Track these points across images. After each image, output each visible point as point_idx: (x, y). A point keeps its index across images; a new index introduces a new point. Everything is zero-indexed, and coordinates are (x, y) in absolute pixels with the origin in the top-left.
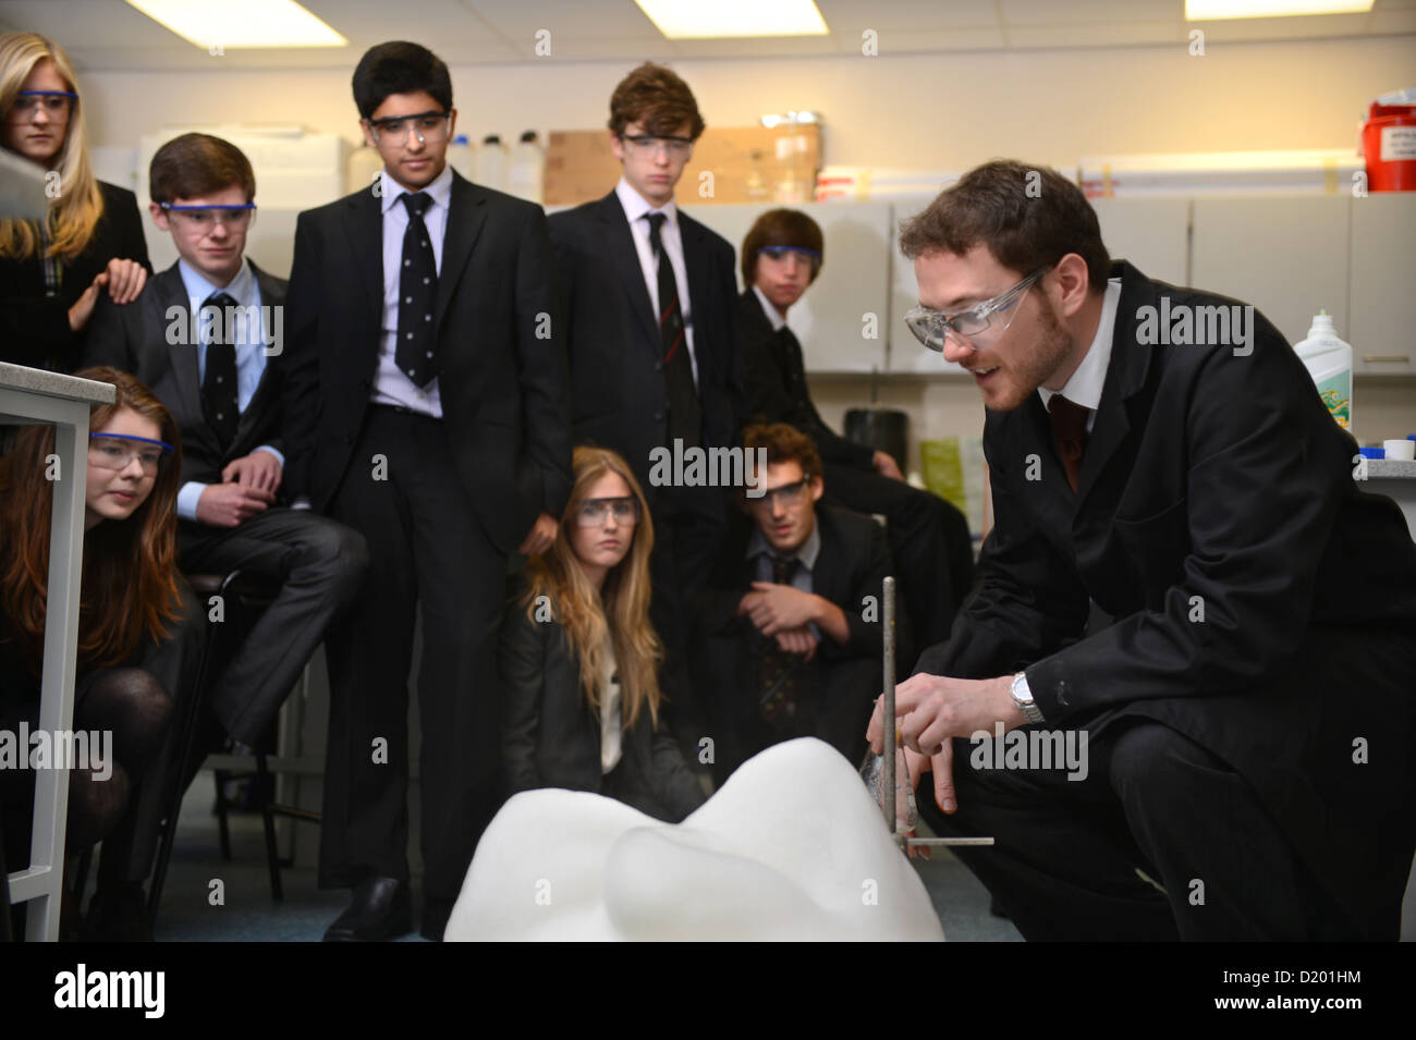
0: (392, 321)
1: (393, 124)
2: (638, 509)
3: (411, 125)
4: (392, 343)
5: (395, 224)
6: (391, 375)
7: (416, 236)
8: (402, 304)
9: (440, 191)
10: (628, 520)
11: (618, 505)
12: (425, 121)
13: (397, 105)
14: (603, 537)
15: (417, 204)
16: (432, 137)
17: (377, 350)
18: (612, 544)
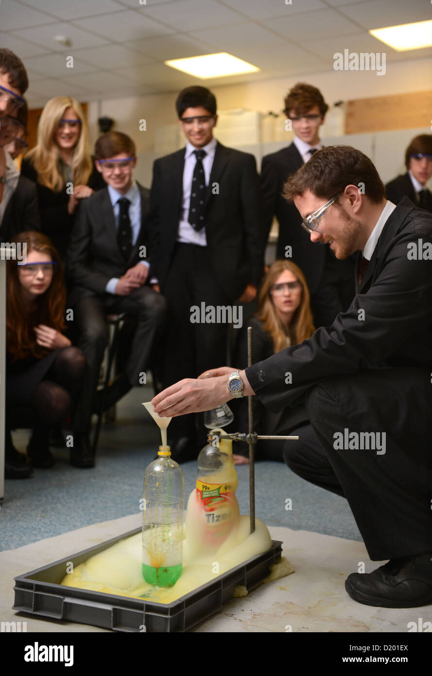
0: (187, 205)
1: (189, 121)
2: (302, 286)
3: (196, 122)
4: (186, 215)
5: (190, 163)
6: (186, 229)
7: (199, 169)
8: (192, 198)
9: (210, 150)
10: (296, 291)
11: (291, 285)
12: (201, 119)
13: (191, 112)
14: (284, 299)
15: (200, 155)
16: (205, 126)
17: (180, 217)
18: (288, 302)
